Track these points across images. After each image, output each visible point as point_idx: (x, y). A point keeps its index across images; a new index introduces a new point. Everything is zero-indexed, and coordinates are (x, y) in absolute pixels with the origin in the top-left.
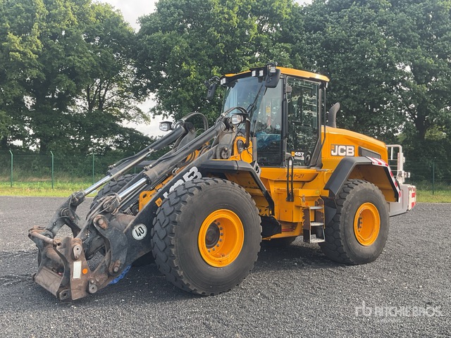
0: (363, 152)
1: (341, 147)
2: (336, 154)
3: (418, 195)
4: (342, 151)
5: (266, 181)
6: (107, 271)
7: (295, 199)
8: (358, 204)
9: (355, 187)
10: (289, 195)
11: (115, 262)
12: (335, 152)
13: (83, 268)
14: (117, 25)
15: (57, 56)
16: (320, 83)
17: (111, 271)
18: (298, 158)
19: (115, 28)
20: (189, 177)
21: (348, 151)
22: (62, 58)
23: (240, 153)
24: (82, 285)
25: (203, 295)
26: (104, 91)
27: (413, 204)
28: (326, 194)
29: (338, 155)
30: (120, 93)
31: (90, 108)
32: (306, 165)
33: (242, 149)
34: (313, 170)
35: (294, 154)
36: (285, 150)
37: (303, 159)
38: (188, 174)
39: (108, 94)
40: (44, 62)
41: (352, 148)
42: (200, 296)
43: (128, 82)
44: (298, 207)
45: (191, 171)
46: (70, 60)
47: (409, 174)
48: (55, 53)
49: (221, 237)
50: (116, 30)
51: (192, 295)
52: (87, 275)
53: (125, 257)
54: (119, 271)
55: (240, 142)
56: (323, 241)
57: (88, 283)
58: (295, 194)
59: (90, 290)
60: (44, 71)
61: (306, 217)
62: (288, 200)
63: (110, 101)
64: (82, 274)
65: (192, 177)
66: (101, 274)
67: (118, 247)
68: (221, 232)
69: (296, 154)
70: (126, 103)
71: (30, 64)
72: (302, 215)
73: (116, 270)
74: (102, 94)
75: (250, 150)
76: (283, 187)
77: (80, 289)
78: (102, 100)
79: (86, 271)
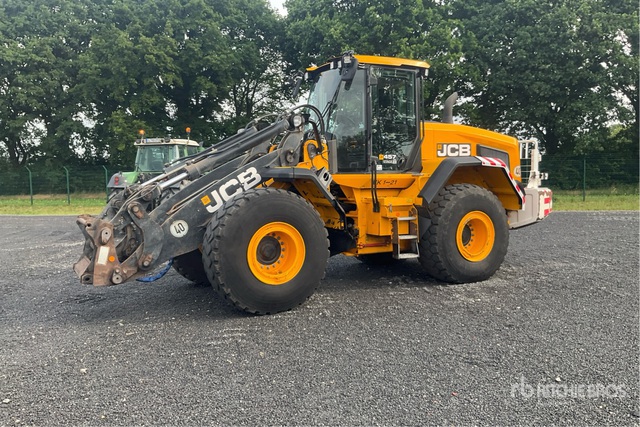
0: (482, 151)
1: (450, 146)
2: (444, 154)
3: (555, 200)
4: (453, 150)
5: (350, 189)
6: (136, 265)
7: (381, 209)
8: (462, 213)
9: (458, 192)
10: (374, 205)
11: (146, 255)
12: (442, 152)
13: (110, 255)
14: (260, 15)
15: (193, 56)
16: (416, 71)
17: (140, 264)
18: (388, 162)
19: (258, 17)
20: (245, 177)
21: (461, 150)
22: (200, 59)
23: (311, 159)
24: (107, 272)
25: (256, 314)
26: (251, 93)
27: (546, 211)
28: (420, 202)
29: (447, 156)
30: (271, 94)
31: (238, 113)
32: (399, 169)
33: (313, 154)
34: (408, 176)
35: (381, 157)
36: (370, 153)
37: (395, 162)
38: (244, 174)
39: (257, 95)
40: (181, 65)
41: (468, 146)
42: (252, 315)
43: (279, 81)
44: (386, 218)
45: (248, 171)
46: (208, 60)
47: (547, 175)
48: (191, 53)
49: (282, 253)
50: (259, 19)
51: (245, 313)
52: (114, 263)
53: (158, 253)
54: (148, 266)
55: (311, 147)
56: (417, 256)
57: (113, 272)
58: (381, 204)
59: (114, 279)
60: (182, 75)
61: (395, 230)
62: (375, 211)
63: (259, 104)
64: (109, 261)
65: (249, 179)
66: (130, 266)
67: (152, 241)
68: (282, 247)
69: (386, 157)
70: (278, 105)
71: (165, 69)
72: (390, 227)
73: (146, 264)
74: (250, 96)
75: (326, 155)
76: (369, 196)
77: (103, 276)
78: (250, 103)
79: (113, 259)
